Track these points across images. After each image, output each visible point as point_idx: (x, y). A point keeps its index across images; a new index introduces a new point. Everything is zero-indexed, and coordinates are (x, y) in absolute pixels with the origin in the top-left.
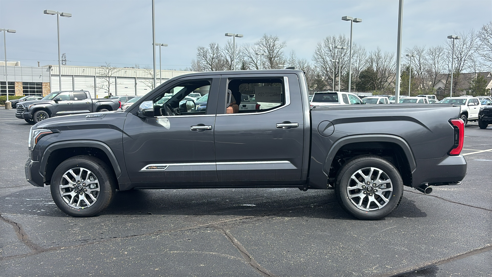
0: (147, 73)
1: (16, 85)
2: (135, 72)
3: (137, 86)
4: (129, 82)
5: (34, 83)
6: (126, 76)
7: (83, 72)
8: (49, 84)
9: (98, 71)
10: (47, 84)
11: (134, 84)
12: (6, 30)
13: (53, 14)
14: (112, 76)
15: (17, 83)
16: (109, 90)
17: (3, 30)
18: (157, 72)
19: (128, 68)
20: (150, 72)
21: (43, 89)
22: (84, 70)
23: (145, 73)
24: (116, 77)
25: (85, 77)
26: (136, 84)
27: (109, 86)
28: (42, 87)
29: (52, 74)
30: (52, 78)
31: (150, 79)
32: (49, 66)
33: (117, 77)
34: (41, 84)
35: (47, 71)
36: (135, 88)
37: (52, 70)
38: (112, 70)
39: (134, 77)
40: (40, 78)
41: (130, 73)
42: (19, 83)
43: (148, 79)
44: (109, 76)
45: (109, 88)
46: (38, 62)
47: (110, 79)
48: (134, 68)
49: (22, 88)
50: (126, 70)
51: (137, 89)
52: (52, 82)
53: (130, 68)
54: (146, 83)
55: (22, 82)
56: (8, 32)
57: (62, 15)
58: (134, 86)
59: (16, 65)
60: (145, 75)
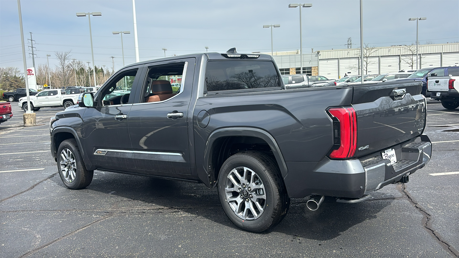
0: (407, 50)
1: (291, 70)
2: (399, 50)
3: (401, 63)
4: (392, 61)
5: (304, 68)
6: (389, 55)
7: (348, 54)
8: (317, 68)
9: (357, 52)
10: (315, 68)
11: (398, 62)
12: (273, 26)
13: (296, 7)
14: (371, 56)
15: (291, 69)
16: (367, 70)
17: (270, 26)
18: (419, 47)
19: (395, 46)
20: (410, 48)
21: (312, 72)
22: (348, 52)
23: (405, 50)
24: (379, 56)
25: (350, 59)
26: (400, 61)
27: (367, 66)
28: (311, 71)
29: (320, 59)
30: (320, 62)
31: (409, 56)
32: (318, 52)
33: (381, 56)
34: (311, 68)
35: (315, 56)
36: (399, 65)
37: (320, 55)
38: (370, 50)
39: (398, 55)
40: (310, 63)
41: (395, 51)
42: (293, 69)
43: (407, 56)
44: (367, 56)
45: (366, 68)
46: (312, 49)
47: (368, 59)
48: (401, 46)
49: (295, 73)
50: (389, 49)
51: (401, 66)
52: (320, 66)
53: (397, 46)
54: (406, 60)
55: (295, 68)
56: (274, 27)
57: (304, 6)
58: (398, 63)
59: (297, 53)
60: (405, 52)
